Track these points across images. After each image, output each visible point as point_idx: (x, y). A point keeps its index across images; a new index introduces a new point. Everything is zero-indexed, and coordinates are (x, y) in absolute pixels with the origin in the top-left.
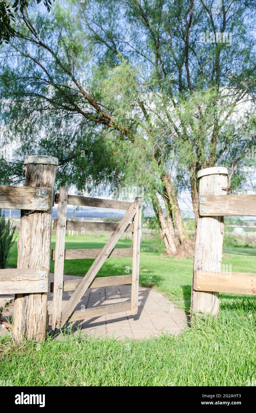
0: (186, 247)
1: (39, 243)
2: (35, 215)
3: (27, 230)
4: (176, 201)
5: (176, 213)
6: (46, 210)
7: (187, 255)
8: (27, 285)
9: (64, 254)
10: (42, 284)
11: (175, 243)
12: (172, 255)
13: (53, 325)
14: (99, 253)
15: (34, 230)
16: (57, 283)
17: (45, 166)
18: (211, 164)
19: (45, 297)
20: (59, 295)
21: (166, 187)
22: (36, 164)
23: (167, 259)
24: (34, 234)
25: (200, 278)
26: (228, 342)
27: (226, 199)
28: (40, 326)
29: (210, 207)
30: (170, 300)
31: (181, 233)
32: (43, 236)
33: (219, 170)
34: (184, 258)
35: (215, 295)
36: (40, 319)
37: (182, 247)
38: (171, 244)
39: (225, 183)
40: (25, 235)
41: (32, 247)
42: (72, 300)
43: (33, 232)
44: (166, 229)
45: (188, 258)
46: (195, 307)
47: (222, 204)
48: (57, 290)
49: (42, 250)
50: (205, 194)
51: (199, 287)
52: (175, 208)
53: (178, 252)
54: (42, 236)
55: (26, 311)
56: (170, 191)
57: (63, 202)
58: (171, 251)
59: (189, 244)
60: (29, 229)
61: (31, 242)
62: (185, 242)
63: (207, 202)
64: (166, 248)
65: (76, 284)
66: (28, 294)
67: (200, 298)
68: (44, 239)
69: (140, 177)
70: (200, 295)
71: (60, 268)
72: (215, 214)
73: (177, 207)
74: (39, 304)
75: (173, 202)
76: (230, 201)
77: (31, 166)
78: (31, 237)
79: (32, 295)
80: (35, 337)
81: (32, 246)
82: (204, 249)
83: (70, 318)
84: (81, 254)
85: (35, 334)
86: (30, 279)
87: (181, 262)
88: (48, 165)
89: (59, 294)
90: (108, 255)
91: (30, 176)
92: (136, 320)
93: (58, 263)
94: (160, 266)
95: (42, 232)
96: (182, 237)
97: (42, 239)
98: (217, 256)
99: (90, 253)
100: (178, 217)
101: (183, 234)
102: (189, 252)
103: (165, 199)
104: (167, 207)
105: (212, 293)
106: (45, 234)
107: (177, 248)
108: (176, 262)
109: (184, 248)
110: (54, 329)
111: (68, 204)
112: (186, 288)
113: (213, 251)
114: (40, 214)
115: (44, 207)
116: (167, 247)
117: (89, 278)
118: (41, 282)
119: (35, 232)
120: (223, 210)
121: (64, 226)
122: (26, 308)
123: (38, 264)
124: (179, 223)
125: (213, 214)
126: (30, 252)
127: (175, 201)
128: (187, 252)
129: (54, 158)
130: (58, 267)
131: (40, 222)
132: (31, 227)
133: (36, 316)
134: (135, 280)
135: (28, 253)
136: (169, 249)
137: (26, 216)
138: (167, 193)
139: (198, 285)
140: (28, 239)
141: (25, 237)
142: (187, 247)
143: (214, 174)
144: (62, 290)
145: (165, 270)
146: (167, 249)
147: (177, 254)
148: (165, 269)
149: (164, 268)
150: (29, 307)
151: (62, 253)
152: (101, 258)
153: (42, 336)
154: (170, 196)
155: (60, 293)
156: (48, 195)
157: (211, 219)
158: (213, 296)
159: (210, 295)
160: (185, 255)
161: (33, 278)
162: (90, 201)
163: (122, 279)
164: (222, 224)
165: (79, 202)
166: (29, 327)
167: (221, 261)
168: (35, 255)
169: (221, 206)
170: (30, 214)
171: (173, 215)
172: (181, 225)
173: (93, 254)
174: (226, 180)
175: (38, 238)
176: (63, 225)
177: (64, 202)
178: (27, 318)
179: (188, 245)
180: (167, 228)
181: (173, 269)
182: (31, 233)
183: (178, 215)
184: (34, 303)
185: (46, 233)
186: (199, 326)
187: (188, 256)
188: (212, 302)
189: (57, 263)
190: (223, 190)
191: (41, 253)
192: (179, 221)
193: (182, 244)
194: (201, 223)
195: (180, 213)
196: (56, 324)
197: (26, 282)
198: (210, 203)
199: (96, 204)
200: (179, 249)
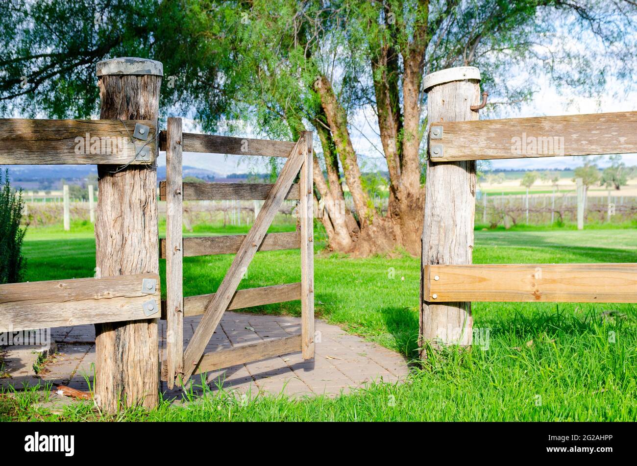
0: (371, 233)
1: (139, 226)
2: (128, 175)
3: (113, 203)
4: (345, 134)
5: (348, 161)
6: (149, 164)
7: (374, 249)
8: (123, 306)
9: (182, 246)
10: (150, 303)
11: (347, 226)
12: (342, 252)
13: (170, 380)
14: (241, 243)
15: (128, 202)
16: (173, 301)
17: (139, 78)
18: (418, 50)
19: (154, 327)
20: (178, 324)
21: (323, 105)
22: (123, 75)
23: (333, 260)
24: (129, 209)
25: (437, 278)
26: (495, 387)
27: (481, 129)
28: (148, 381)
29: (450, 145)
30: (359, 336)
31: (360, 204)
32: (144, 214)
33: (466, 73)
34: (369, 255)
35: (464, 309)
36: (149, 370)
37: (363, 234)
38: (338, 228)
39: (477, 97)
40: (109, 213)
41: (126, 235)
42: (200, 332)
43: (126, 207)
44: (326, 196)
45: (377, 256)
46: (429, 333)
47: (473, 138)
48: (174, 315)
49: (144, 241)
50: (439, 121)
51: (435, 296)
52: (344, 150)
53: (355, 246)
54: (142, 213)
55: (122, 356)
56: (332, 114)
57: (175, 148)
58: (339, 244)
59: (377, 227)
60: (117, 201)
61: (122, 226)
62: (368, 222)
63: (443, 136)
64: (328, 237)
65: (205, 303)
66: (124, 324)
67: (437, 315)
68: (147, 218)
69: (269, 86)
70: (437, 310)
71: (177, 274)
72: (460, 157)
73: (348, 149)
74: (146, 342)
75: (340, 137)
76: (488, 132)
77: (112, 81)
78: (121, 216)
79: (132, 326)
80: (140, 402)
81: (125, 233)
82: (442, 224)
83: (197, 366)
84: (210, 246)
85: (140, 396)
86: (128, 295)
87: (363, 264)
88: (146, 77)
89: (177, 322)
90: (258, 246)
91: (112, 99)
92: (307, 371)
93: (172, 263)
94: (322, 276)
95: (142, 205)
96: (363, 213)
97: (143, 220)
98: (466, 236)
99: (226, 243)
100: (351, 170)
101: (365, 205)
102: (379, 242)
103: (321, 131)
104: (327, 149)
105: (459, 305)
106: (149, 210)
107: (351, 236)
108: (353, 265)
109: (368, 235)
110: (171, 386)
111: (183, 151)
112: (389, 313)
113: (458, 227)
114: (137, 172)
115: (145, 158)
116: (331, 235)
117: (227, 291)
118: (147, 299)
119: (130, 206)
120: (474, 149)
121: (180, 193)
122: (121, 350)
123: (139, 266)
124: (355, 182)
125: (456, 157)
126: (123, 246)
127: (345, 136)
128: (374, 242)
129: (156, 62)
130: (172, 271)
131: (137, 187)
132: (121, 198)
133: (141, 362)
134: (308, 292)
135: (118, 248)
136: (334, 239)
137: (109, 178)
138: (327, 118)
139: (434, 293)
140: (115, 221)
141: (110, 217)
142: (374, 232)
143: (456, 81)
144: (181, 314)
145: (335, 283)
146: (330, 240)
147: (352, 250)
148: (333, 281)
149: (331, 279)
150: (127, 348)
151: (178, 245)
152: (246, 252)
153: (153, 400)
154: (332, 124)
155: (178, 320)
156: (151, 135)
157: (453, 166)
158: (462, 310)
159: (454, 310)
160: (371, 251)
161: (133, 293)
162: (221, 144)
163: (284, 290)
164: (473, 175)
165: (201, 146)
166: (128, 384)
167: (473, 245)
168: (133, 249)
169: (472, 142)
170: (117, 173)
171: (340, 165)
172: (358, 186)
173: (232, 246)
174: (477, 91)
175: (135, 218)
176: (178, 191)
177: (177, 146)
178: (125, 368)
179: (375, 229)
180: (329, 195)
181: (349, 280)
182: (121, 209)
183: (353, 165)
184: (136, 339)
185: (149, 207)
186: (438, 367)
187: (376, 251)
188: (459, 322)
189: (170, 264)
190: (473, 110)
191: (143, 245)
192: (354, 178)
193: (362, 226)
194: (434, 175)
195: (356, 161)
196: (175, 377)
197: (122, 301)
198: (450, 136)
199: (231, 149)
200: (355, 239)
